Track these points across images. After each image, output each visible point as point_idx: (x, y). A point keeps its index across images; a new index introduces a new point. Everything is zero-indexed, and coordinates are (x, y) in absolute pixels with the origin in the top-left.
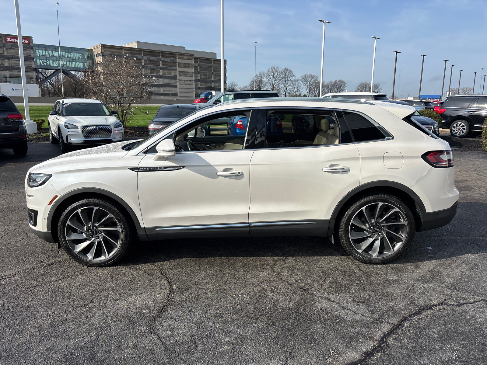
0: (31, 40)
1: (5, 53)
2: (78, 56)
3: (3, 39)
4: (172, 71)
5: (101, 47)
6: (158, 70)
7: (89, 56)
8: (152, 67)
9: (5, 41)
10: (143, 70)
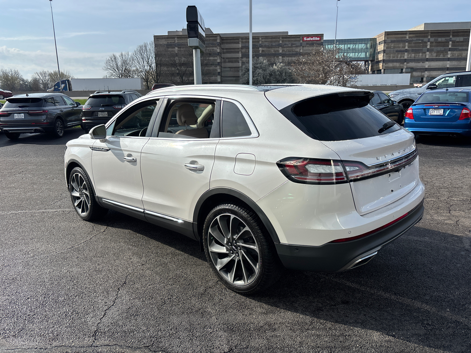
0: (322, 37)
1: (301, 51)
2: (362, 46)
3: (301, 39)
4: (463, 52)
5: (384, 35)
6: (445, 52)
7: (371, 46)
8: (439, 48)
9: (302, 40)
10: (428, 53)
